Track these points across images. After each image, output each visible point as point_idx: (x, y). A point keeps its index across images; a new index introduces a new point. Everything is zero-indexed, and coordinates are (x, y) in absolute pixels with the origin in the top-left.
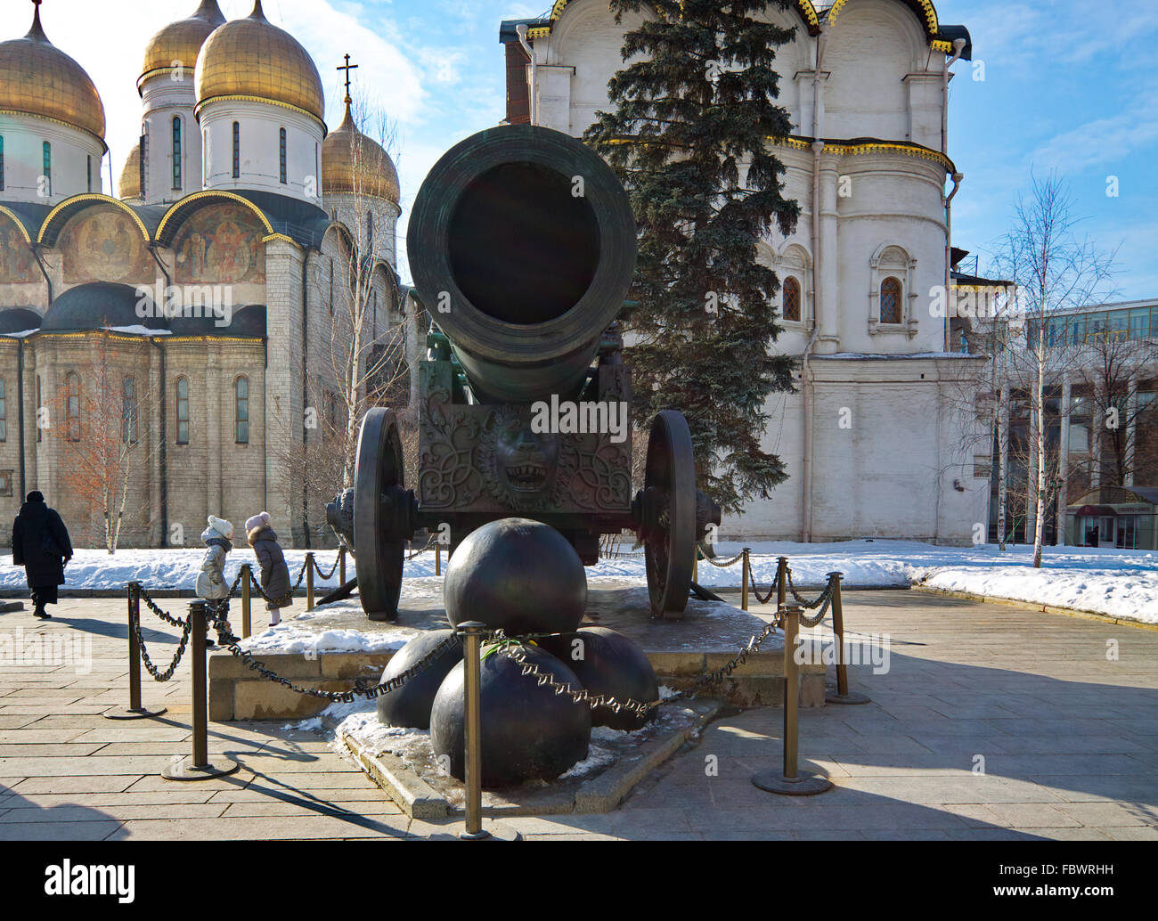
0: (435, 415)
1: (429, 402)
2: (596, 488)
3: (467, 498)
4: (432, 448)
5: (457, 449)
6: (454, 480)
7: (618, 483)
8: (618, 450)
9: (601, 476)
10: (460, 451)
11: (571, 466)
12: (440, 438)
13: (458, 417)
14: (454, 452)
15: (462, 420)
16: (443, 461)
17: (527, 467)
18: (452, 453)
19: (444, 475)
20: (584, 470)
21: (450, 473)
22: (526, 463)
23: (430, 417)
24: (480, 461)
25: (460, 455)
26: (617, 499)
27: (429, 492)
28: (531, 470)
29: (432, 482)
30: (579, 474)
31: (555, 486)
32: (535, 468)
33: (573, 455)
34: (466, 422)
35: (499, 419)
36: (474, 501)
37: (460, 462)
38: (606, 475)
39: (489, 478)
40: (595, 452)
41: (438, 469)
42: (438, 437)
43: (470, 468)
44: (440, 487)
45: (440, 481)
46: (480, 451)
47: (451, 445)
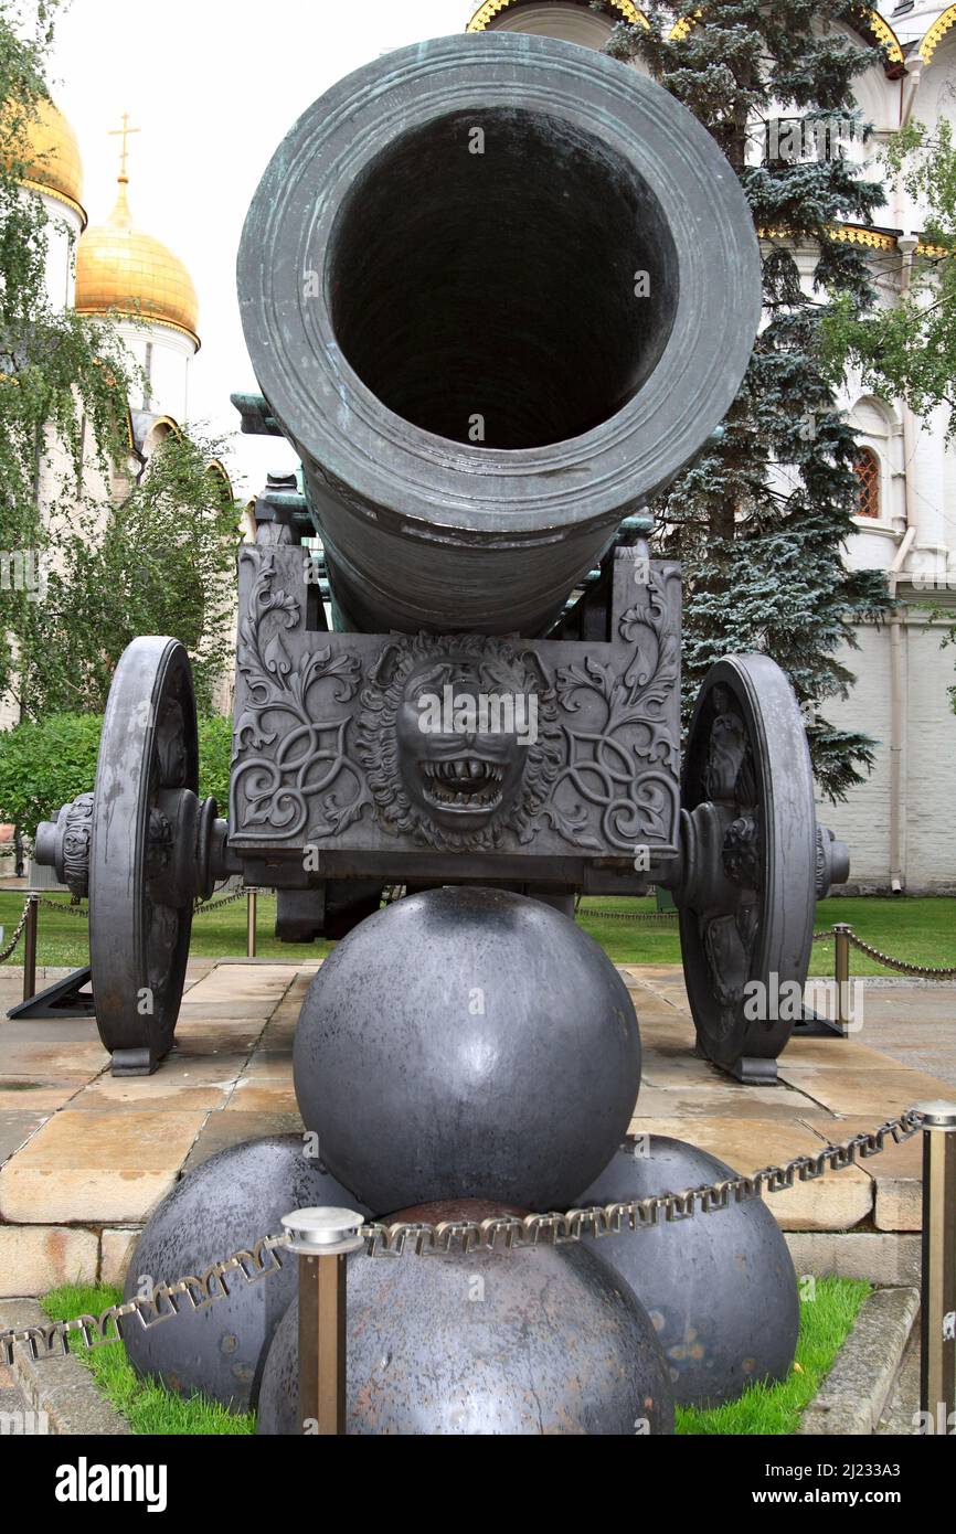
0: (271, 651)
1: (257, 627)
2: (604, 806)
3: (331, 820)
4: (260, 719)
5: (312, 722)
6: (303, 785)
7: (650, 795)
8: (651, 730)
9: (615, 780)
10: (318, 726)
11: (554, 760)
12: (280, 698)
13: (318, 657)
14: (307, 727)
15: (328, 662)
16: (283, 746)
17: (467, 762)
18: (301, 729)
19: (283, 773)
20: (579, 769)
21: (296, 770)
22: (466, 753)
23: (259, 655)
24: (360, 746)
25: (319, 732)
26: (647, 826)
27: (252, 807)
28: (474, 768)
29: (258, 784)
30: (570, 776)
31: (520, 800)
32: (483, 764)
33: (557, 737)
34: (334, 667)
35: (407, 663)
36: (347, 827)
37: (318, 748)
38: (625, 778)
39: (380, 782)
40: (602, 732)
41: (273, 761)
42: (275, 694)
43: (340, 758)
44: (276, 798)
45: (276, 784)
46: (362, 726)
47: (301, 712)
